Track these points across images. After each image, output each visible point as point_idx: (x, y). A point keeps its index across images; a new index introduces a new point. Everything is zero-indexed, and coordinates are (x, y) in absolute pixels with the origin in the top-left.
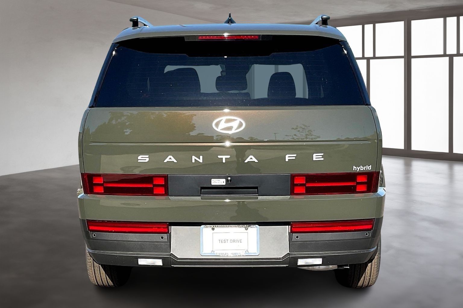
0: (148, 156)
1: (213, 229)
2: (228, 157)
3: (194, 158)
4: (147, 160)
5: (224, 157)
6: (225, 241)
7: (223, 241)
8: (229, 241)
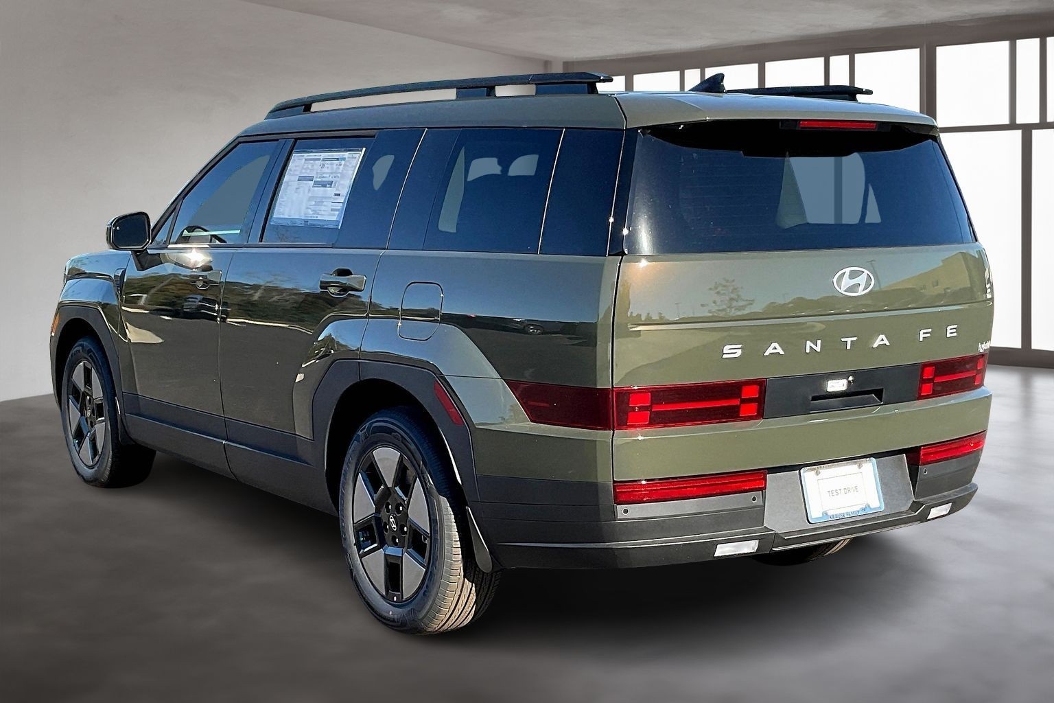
0: (740, 346)
1: (817, 473)
2: (855, 339)
3: (809, 344)
4: (739, 352)
5: (849, 340)
6: (837, 492)
7: (835, 493)
8: (842, 491)
